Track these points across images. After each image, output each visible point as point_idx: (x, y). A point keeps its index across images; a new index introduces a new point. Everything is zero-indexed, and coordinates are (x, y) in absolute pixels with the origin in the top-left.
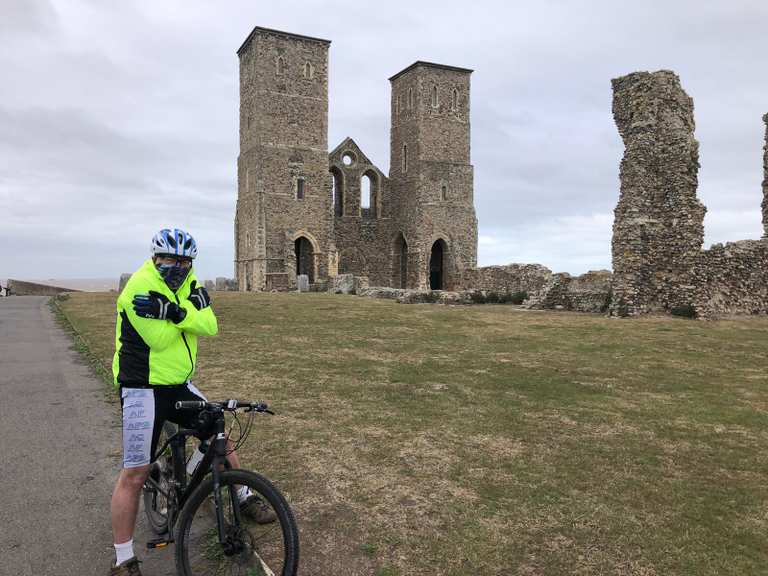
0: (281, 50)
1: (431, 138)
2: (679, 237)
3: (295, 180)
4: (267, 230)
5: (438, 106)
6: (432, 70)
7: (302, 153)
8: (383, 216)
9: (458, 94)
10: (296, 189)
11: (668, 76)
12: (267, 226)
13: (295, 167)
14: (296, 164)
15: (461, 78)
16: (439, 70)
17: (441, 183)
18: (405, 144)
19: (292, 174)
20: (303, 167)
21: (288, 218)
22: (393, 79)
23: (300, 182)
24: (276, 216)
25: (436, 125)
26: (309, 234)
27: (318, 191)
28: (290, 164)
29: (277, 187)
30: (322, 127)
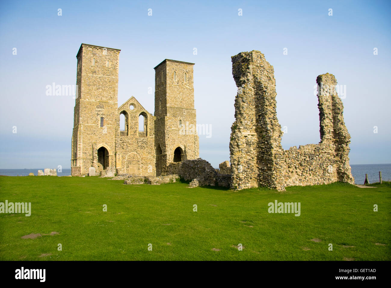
0: (94, 55)
1: (172, 96)
2: (266, 143)
3: (99, 118)
4: (83, 143)
5: (177, 80)
6: (173, 63)
7: (103, 104)
8: (150, 135)
9: (187, 75)
10: (100, 122)
11: (258, 54)
12: (83, 141)
13: (99, 111)
14: (100, 109)
15: (189, 67)
16: (177, 64)
17: (179, 118)
18: (161, 99)
19: (98, 114)
20: (104, 111)
21: (95, 137)
22: (155, 68)
23: (102, 118)
24: (88, 136)
25: (176, 89)
26: (106, 145)
27: (112, 123)
28: (97, 109)
29: (90, 121)
30: (114, 91)
